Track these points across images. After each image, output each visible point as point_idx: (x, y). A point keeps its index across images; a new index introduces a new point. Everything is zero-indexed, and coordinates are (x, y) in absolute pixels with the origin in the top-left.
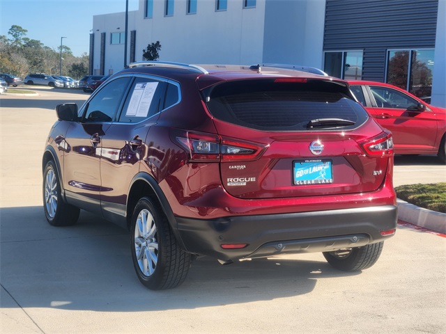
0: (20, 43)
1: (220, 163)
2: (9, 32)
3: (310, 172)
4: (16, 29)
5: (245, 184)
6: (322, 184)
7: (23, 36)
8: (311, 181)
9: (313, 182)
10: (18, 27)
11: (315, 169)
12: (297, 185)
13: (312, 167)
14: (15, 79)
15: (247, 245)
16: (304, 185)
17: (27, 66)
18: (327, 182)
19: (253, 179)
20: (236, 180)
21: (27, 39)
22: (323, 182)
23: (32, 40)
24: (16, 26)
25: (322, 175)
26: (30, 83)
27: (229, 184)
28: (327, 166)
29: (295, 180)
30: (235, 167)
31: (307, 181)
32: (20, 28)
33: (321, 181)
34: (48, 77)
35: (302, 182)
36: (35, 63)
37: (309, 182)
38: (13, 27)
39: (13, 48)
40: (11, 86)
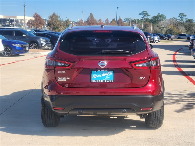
0: (183, 21)
1: (54, 70)
2: (179, 16)
3: (101, 76)
4: (181, 15)
5: (65, 80)
6: (107, 82)
7: (185, 18)
8: (101, 81)
9: (102, 81)
10: (182, 14)
11: (104, 75)
12: (92, 82)
13: (102, 74)
14: (172, 36)
15: (64, 109)
16: (96, 82)
17: (185, 31)
18: (110, 81)
19: (69, 78)
20: (61, 78)
21: (187, 19)
22: (108, 81)
23: (189, 19)
24: (182, 13)
25: (108, 78)
26: (179, 38)
27: (58, 80)
28: (111, 73)
29: (92, 79)
30: (61, 72)
31: (98, 81)
32: (184, 14)
33: (107, 81)
34: (187, 35)
35: (96, 81)
36: (189, 30)
37: (100, 81)
38: (180, 14)
39: (179, 23)
40: (170, 40)
